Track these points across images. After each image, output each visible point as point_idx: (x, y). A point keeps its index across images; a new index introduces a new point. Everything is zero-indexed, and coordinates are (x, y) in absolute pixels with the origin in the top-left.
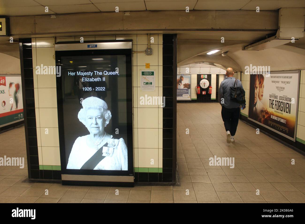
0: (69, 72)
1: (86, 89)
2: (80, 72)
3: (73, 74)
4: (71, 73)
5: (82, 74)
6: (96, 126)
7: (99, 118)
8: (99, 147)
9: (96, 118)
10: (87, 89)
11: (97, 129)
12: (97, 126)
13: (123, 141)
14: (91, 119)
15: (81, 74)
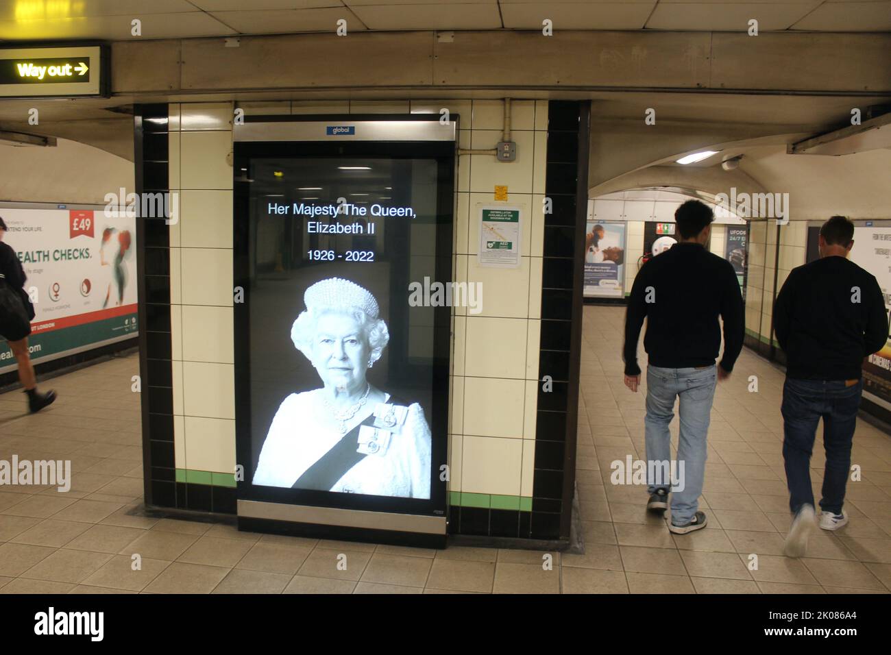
0: (270, 204)
1: (319, 255)
2: (302, 205)
3: (281, 210)
4: (275, 208)
5: (307, 212)
6: (342, 364)
7: (352, 341)
8: (350, 427)
9: (345, 340)
10: (322, 255)
11: (346, 372)
12: (346, 365)
13: (419, 412)
14: (330, 343)
15: (304, 210)
